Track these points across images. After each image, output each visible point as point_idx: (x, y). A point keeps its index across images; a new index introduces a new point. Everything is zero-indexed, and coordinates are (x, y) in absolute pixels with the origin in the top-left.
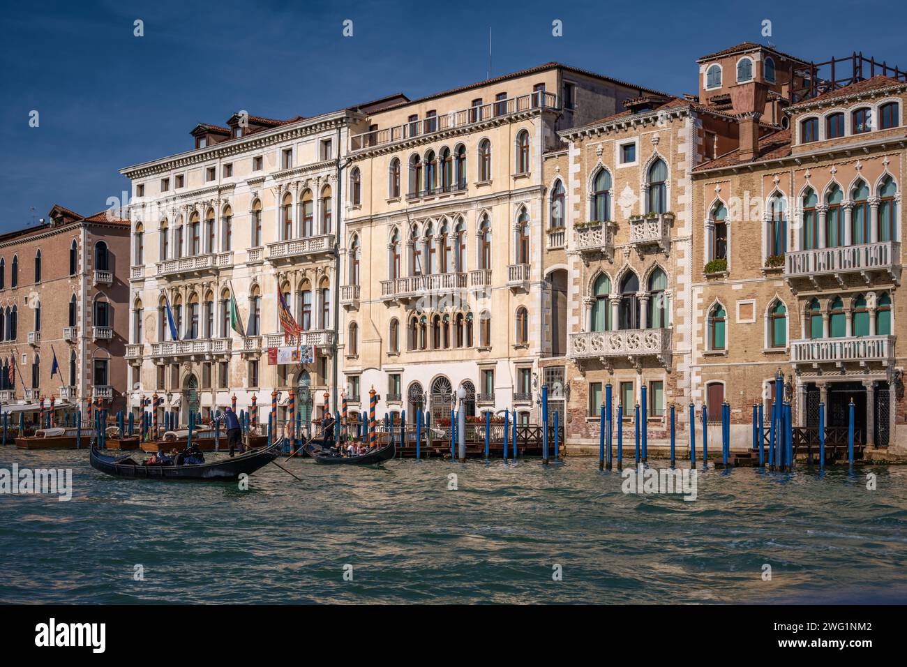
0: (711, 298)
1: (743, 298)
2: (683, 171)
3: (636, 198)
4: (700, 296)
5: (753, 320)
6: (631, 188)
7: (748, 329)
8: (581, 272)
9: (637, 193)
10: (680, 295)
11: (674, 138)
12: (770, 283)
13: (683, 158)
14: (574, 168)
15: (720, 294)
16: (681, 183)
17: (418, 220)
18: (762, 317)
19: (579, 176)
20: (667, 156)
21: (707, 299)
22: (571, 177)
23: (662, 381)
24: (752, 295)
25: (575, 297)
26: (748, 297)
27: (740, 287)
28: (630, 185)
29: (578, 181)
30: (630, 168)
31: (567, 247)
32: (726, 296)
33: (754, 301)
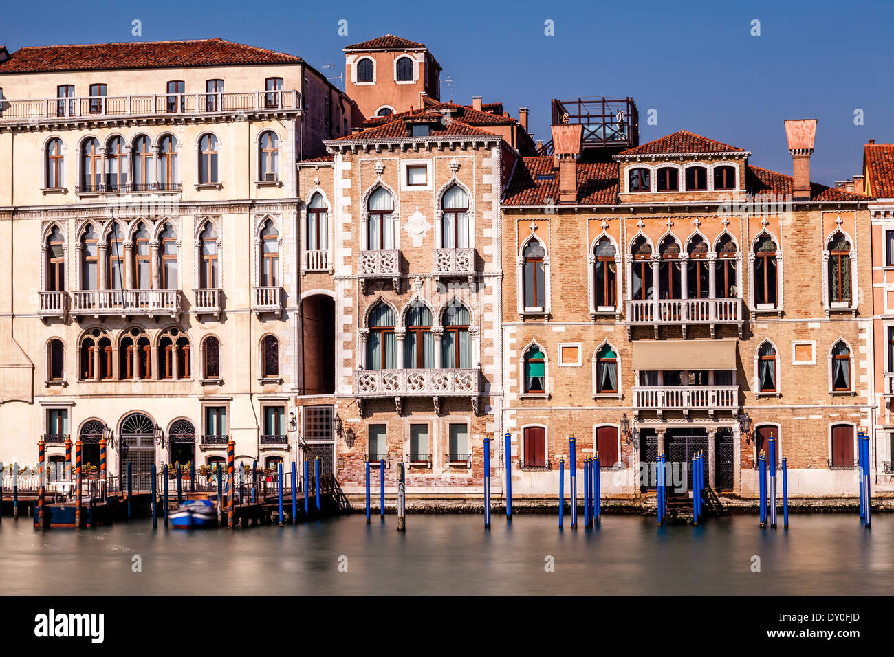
0: (526, 339)
1: (566, 341)
2: (489, 204)
3: (428, 226)
4: (513, 336)
5: (579, 364)
6: (423, 214)
7: (574, 373)
8: (354, 299)
9: (431, 221)
10: (488, 334)
11: (478, 167)
12: (599, 328)
13: (489, 189)
14: (341, 184)
15: (538, 335)
16: (487, 215)
17: (95, 219)
18: (590, 361)
19: (350, 193)
20: (469, 185)
21: (521, 340)
22: (338, 193)
23: (466, 424)
24: (578, 338)
25: (347, 328)
26: (572, 340)
27: (563, 329)
28: (421, 210)
29: (350, 198)
30: (421, 193)
31: (333, 272)
32: (545, 338)
33: (579, 345)
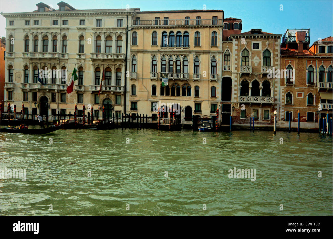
0: (287, 91)
1: (299, 92)
2: (277, 55)
4: (283, 90)
5: (303, 97)
6: (258, 57)
7: (301, 99)
8: (238, 78)
9: (260, 59)
10: (276, 89)
11: (274, 44)
12: (309, 89)
13: (277, 51)
14: (234, 47)
15: (290, 90)
16: (276, 58)
17: (166, 54)
18: (306, 97)
19: (237, 50)
20: (272, 49)
21: (286, 91)
22: (233, 50)
23: (269, 110)
24: (303, 91)
25: (235, 86)
26: (301, 91)
27: (298, 89)
28: (257, 56)
29: (237, 52)
30: (257, 51)
31: (232, 71)
32: (292, 90)
33: (303, 93)
